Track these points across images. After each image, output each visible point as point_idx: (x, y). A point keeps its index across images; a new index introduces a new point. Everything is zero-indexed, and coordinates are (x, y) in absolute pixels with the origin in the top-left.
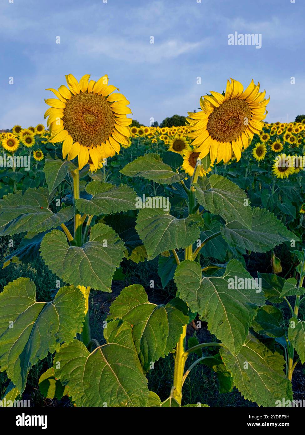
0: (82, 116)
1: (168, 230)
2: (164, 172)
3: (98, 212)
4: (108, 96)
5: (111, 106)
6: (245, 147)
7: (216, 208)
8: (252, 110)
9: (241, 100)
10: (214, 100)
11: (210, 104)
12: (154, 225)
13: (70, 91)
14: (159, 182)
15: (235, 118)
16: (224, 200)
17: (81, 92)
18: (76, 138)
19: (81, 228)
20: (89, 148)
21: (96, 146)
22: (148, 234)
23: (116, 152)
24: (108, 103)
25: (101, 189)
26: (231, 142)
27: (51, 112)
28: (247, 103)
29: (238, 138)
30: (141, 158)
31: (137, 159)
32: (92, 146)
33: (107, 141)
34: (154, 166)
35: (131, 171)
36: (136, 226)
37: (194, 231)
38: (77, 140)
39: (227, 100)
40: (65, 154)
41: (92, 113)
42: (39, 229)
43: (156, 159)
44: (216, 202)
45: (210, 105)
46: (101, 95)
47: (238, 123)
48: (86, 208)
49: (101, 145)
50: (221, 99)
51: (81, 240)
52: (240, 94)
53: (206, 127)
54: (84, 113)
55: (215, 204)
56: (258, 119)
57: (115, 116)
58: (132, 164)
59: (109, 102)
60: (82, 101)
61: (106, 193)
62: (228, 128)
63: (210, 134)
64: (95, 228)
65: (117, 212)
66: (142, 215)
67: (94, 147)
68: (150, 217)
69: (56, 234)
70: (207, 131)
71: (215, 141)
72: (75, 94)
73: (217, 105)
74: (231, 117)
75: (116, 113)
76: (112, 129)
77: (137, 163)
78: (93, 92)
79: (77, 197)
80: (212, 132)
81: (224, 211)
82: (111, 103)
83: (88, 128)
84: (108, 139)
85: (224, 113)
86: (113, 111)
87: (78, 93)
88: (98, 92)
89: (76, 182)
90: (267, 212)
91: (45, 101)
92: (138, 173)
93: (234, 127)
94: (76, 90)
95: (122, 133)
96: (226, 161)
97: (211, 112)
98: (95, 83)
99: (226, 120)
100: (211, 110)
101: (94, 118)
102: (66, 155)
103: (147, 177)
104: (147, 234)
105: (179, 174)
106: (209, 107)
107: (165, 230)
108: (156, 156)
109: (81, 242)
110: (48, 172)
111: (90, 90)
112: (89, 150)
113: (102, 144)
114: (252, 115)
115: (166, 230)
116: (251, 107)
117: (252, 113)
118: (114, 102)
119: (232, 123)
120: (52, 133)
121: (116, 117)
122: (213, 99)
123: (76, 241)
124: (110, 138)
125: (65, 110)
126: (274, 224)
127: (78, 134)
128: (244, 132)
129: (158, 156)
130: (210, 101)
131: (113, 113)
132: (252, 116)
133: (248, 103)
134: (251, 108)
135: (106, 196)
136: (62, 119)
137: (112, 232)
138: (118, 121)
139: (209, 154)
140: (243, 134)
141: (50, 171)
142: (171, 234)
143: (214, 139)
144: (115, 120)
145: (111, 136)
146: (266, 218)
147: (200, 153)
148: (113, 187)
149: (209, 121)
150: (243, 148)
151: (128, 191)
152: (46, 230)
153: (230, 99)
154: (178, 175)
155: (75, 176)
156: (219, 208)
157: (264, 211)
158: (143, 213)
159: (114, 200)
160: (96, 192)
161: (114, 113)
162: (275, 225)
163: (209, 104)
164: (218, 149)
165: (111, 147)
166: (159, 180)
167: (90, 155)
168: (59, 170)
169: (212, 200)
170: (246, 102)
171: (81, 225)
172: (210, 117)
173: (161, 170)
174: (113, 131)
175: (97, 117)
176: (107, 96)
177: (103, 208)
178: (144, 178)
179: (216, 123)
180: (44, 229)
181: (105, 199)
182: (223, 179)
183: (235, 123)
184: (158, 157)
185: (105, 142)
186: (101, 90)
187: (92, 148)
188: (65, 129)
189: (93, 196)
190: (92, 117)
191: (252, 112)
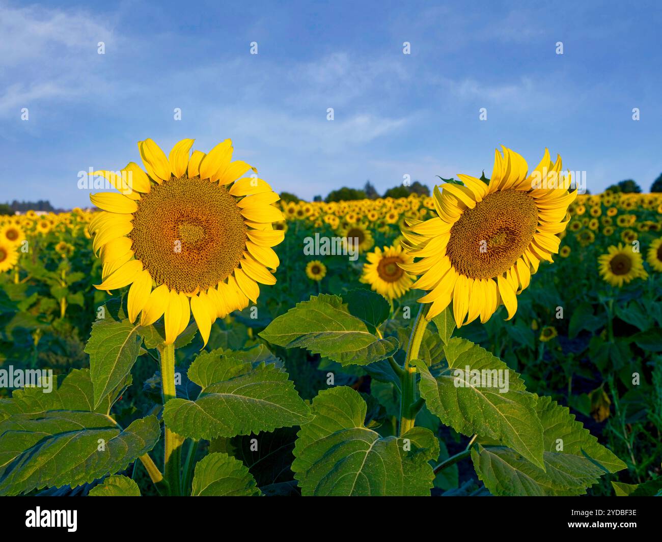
0: (174, 229)
1: (364, 473)
2: (352, 334)
3: (210, 432)
4: (233, 183)
5: (239, 205)
6: (523, 288)
7: (465, 418)
8: (539, 211)
9: (521, 192)
10: (466, 193)
11: (457, 201)
12: (333, 460)
13: (147, 174)
14: (342, 359)
15: (508, 229)
16: (481, 400)
17: (173, 175)
18: (160, 277)
19: (178, 453)
20: (189, 295)
21: (207, 290)
22: (319, 485)
23: (250, 300)
24: (232, 198)
25: (221, 372)
26: (495, 280)
27: (103, 222)
28: (532, 199)
29: (510, 269)
30: (304, 306)
31: (296, 308)
32: (197, 291)
33: (231, 279)
34: (331, 321)
35: (282, 333)
36: (294, 462)
37: (420, 470)
38: (164, 282)
39: (492, 193)
40: (134, 314)
41: (196, 221)
42: (76, 478)
43: (335, 305)
44: (464, 404)
45: (456, 205)
46: (218, 181)
47: (513, 240)
48: (185, 423)
49: (216, 288)
50: (480, 190)
51: (178, 477)
52: (521, 179)
53: (446, 250)
54: (178, 221)
55: (463, 409)
56: (551, 231)
57: (247, 225)
58: (284, 319)
59: (235, 197)
60: (174, 196)
61: (231, 384)
62: (494, 251)
63: (454, 263)
64: (205, 465)
65: (252, 432)
66: (307, 434)
67: (202, 293)
68: (323, 436)
69: (118, 484)
70: (447, 258)
71: (463, 277)
72: (159, 182)
73: (471, 205)
74: (499, 230)
75: (250, 219)
76: (241, 253)
77: (296, 315)
78: (199, 176)
79: (169, 390)
80: (458, 259)
81: (484, 424)
82: (238, 199)
83: (186, 253)
84: (233, 275)
85: (486, 220)
86: (242, 216)
87: (167, 179)
88: (210, 176)
89: (167, 359)
90: (554, 405)
91: (90, 197)
92: (297, 339)
93: (506, 249)
94: (162, 173)
95: (263, 263)
96: (485, 319)
97: (458, 219)
98: (205, 156)
99: (489, 236)
100: (457, 213)
101: (201, 232)
102: (136, 316)
103: (315, 349)
104: (318, 482)
105: (381, 338)
106: (454, 208)
107: (358, 473)
108: (335, 301)
109: (178, 482)
110: (97, 353)
111: (193, 173)
112: (190, 299)
113: (220, 284)
114: (540, 222)
115: (360, 474)
116: (539, 206)
117: (540, 219)
118: (246, 196)
119: (501, 240)
120: (106, 269)
121: (250, 228)
122: (463, 190)
123: (167, 482)
124: (237, 271)
125: (135, 217)
126: (570, 430)
127: (164, 268)
128: (522, 257)
129: (337, 300)
130: (456, 195)
131: (242, 220)
132: (539, 224)
133: (534, 199)
134: (538, 208)
135: (229, 391)
136: (130, 236)
137: (241, 470)
138: (252, 236)
139: (451, 306)
140: (519, 261)
141: (103, 349)
142: (371, 485)
143: (461, 273)
144: (248, 235)
145: (240, 267)
146: (552, 416)
147: (432, 304)
148: (245, 366)
149: (452, 238)
150: (519, 289)
151: (276, 380)
152: (93, 480)
153: (499, 190)
154: (381, 341)
155: (163, 349)
156: (474, 421)
157: (546, 402)
158: (309, 428)
159: (245, 402)
160: (210, 379)
161: (245, 219)
162: (572, 433)
163: (455, 202)
164: (469, 296)
165: (240, 292)
166: (342, 354)
167: (191, 312)
168: (123, 345)
169: (456, 399)
170: (529, 195)
171: (178, 448)
172: (455, 230)
173: (344, 330)
174: (244, 257)
175: (206, 229)
176: (229, 183)
177: (222, 421)
178: (311, 351)
179: (468, 240)
180: (88, 478)
181: (228, 400)
182: (472, 346)
183: (507, 240)
184: (338, 302)
185: (226, 281)
186: (217, 173)
187: (198, 295)
188: (136, 257)
189: (204, 388)
190: (197, 229)
191: (540, 215)
